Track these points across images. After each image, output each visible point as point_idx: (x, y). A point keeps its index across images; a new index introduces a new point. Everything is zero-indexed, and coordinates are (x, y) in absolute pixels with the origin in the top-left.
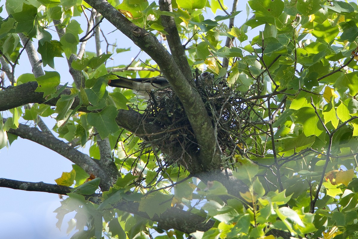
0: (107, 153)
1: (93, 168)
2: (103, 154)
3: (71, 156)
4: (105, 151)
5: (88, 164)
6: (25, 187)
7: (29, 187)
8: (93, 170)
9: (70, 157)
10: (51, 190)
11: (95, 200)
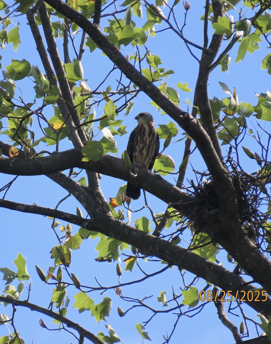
0: (95, 182)
1: (83, 195)
2: (91, 183)
3: (63, 182)
4: (93, 180)
5: (78, 191)
6: (21, 209)
7: (25, 209)
8: (82, 197)
9: (61, 183)
10: (44, 213)
11: (84, 225)
